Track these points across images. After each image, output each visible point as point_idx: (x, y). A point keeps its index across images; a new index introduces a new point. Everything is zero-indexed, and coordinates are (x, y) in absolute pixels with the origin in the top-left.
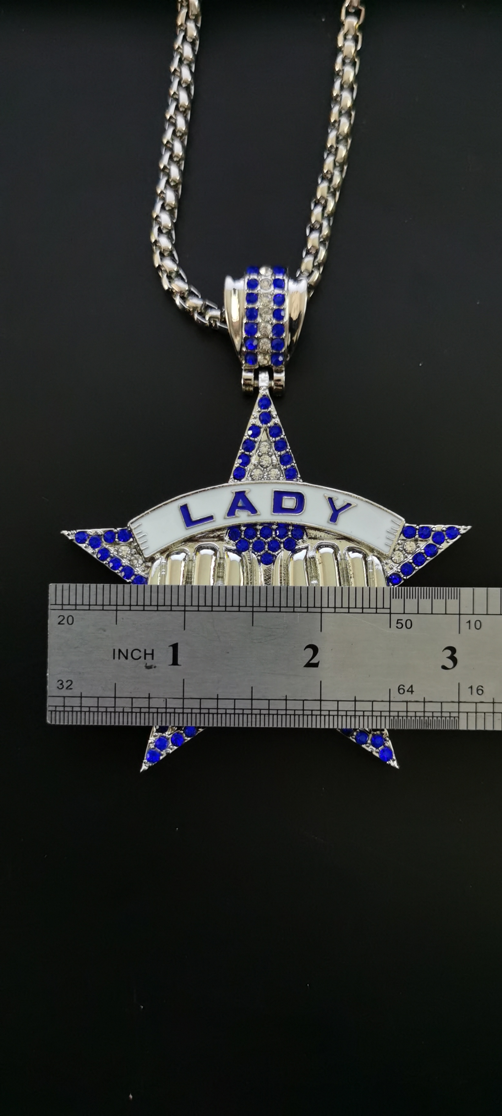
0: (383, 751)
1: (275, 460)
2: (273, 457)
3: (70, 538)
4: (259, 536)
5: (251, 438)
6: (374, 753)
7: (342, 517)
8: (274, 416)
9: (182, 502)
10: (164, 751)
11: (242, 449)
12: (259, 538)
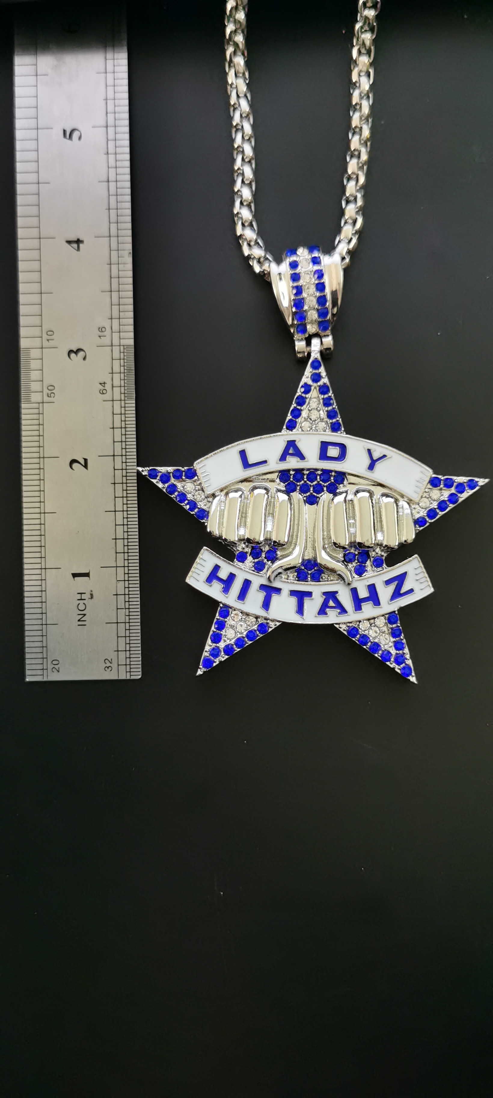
0: (404, 668)
1: (323, 414)
2: (321, 412)
3: (144, 474)
4: (305, 480)
5: (303, 395)
6: (397, 670)
7: (378, 466)
8: (324, 376)
9: (241, 448)
10: (217, 659)
11: (295, 403)
12: (305, 482)
